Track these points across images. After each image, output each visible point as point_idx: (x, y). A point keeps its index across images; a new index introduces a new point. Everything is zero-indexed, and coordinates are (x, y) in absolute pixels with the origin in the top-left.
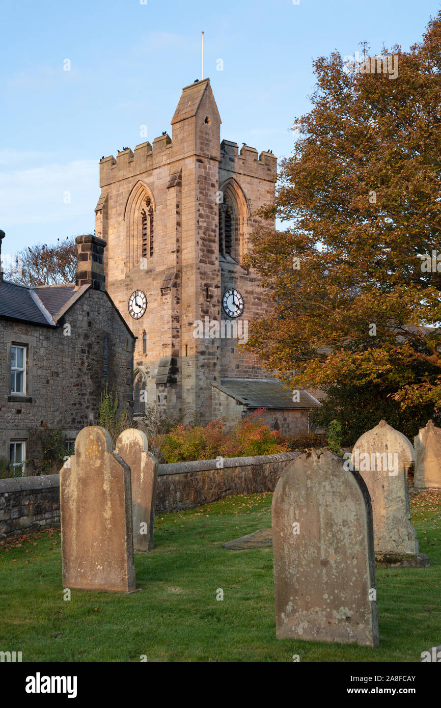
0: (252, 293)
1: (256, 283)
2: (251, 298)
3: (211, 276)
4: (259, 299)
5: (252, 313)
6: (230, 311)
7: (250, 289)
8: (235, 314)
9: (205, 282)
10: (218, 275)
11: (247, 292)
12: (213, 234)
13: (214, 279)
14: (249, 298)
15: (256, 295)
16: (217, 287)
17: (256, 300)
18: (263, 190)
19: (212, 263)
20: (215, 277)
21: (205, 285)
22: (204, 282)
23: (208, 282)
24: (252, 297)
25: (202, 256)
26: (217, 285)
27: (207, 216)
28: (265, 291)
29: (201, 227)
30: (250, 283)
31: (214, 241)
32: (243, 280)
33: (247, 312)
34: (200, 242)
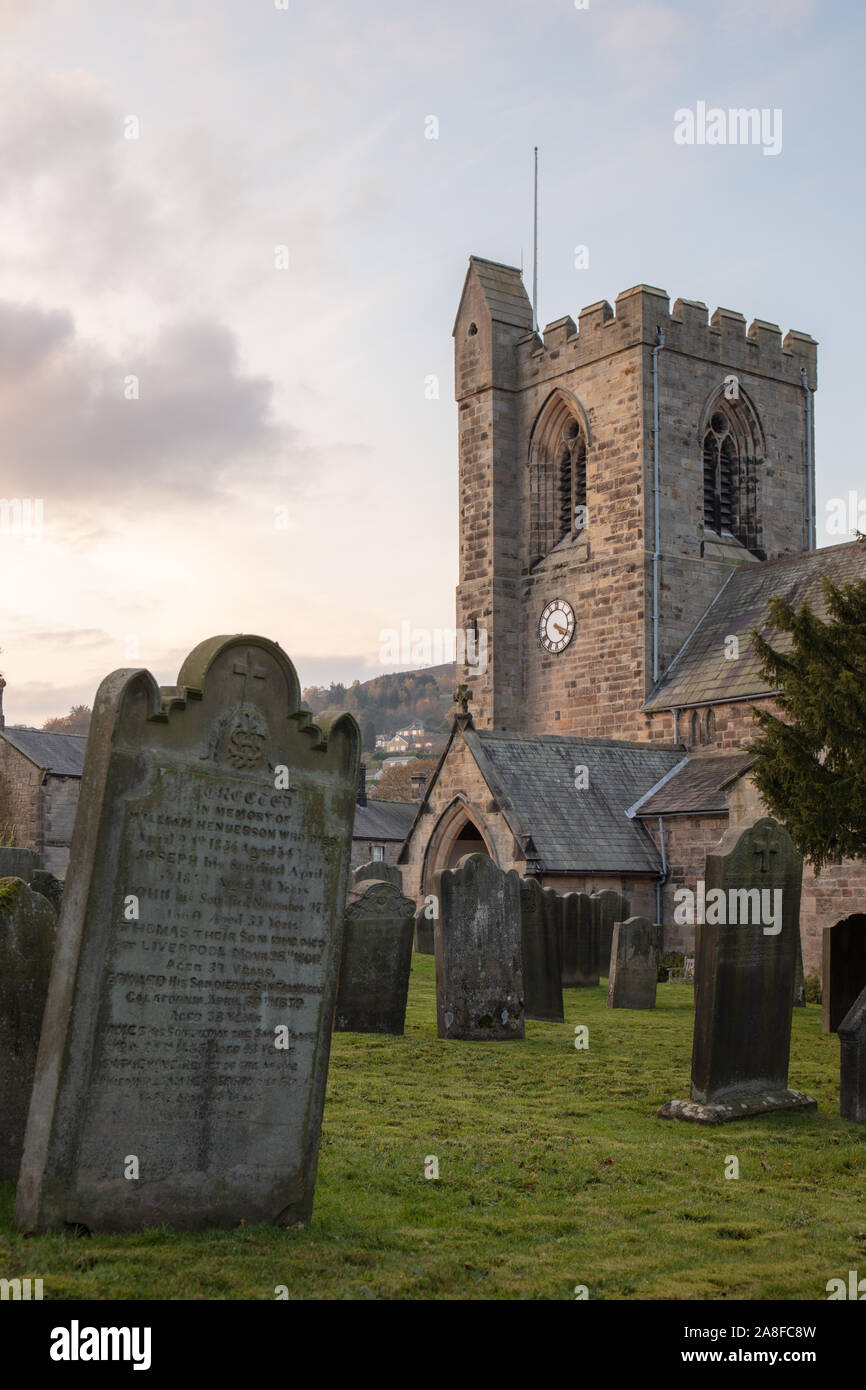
0: (592, 593)
1: (600, 571)
2: (591, 605)
3: (479, 597)
4: (606, 601)
5: (592, 634)
6: (551, 642)
7: (587, 588)
8: (561, 646)
9: (470, 612)
10: (488, 592)
11: (583, 596)
12: (485, 522)
13: (482, 601)
14: (586, 606)
15: (600, 596)
16: (487, 613)
17: (601, 605)
18: (617, 375)
19: (483, 574)
20: (484, 597)
21: (470, 617)
22: (467, 613)
23: (474, 610)
24: (592, 602)
25: (468, 569)
26: (487, 610)
27: (476, 495)
28: (617, 581)
29: (467, 518)
30: (587, 577)
31: (485, 534)
32: (576, 576)
33: (583, 635)
34: (466, 546)
